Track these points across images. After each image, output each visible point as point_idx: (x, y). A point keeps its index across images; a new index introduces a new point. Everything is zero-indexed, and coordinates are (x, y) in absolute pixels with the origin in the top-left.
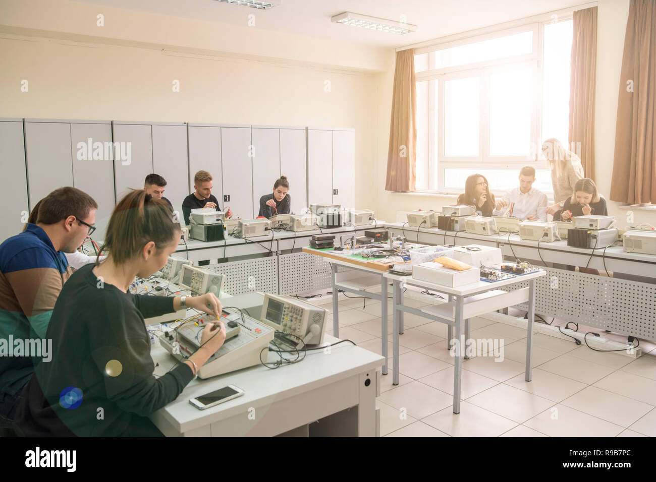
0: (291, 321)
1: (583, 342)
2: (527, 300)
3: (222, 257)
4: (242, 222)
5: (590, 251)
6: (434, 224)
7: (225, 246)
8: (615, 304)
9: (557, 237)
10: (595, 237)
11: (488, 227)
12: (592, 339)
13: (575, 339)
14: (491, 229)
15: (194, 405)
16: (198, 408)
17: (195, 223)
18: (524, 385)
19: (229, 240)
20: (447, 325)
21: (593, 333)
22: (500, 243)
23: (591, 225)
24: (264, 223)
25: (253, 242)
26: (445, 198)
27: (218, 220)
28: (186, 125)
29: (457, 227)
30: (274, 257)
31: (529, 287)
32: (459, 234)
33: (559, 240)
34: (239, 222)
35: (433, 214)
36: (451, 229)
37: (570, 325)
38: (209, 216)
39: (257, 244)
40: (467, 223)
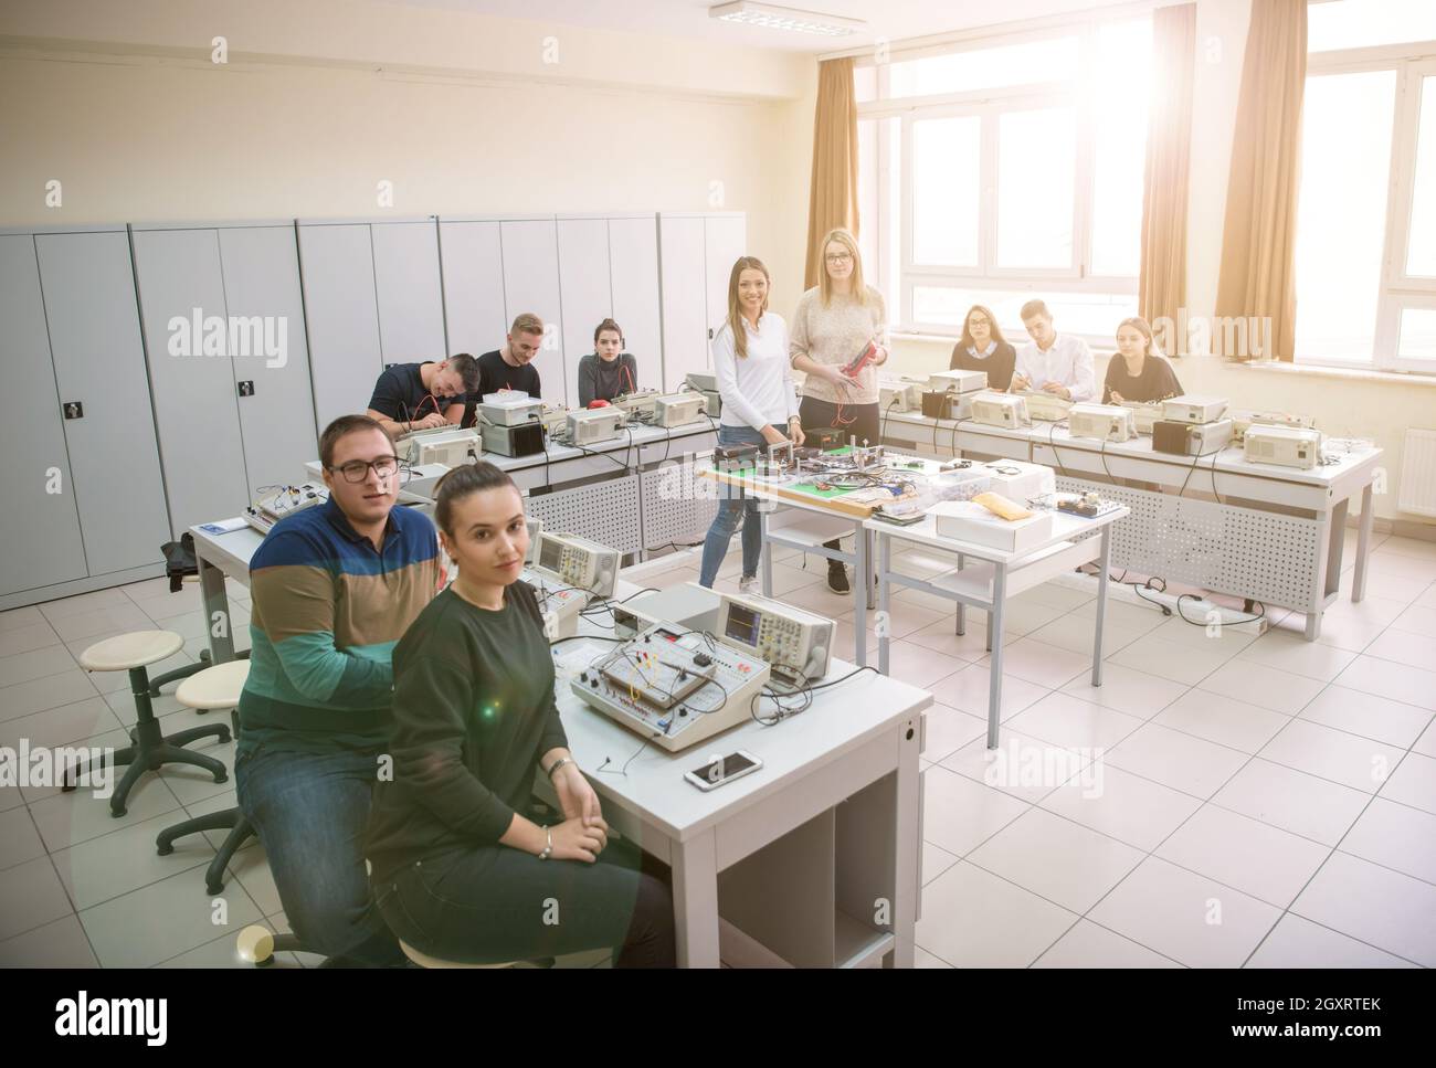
0: (779, 642)
1: (1175, 611)
2: (1098, 556)
3: (544, 484)
4: (574, 417)
5: (1189, 460)
6: (913, 404)
7: (548, 464)
8: (1230, 535)
9: (1132, 432)
10: (1198, 436)
11: (1014, 414)
12: (1188, 604)
13: (1162, 606)
14: (1019, 418)
15: (692, 783)
16: (700, 788)
17: (488, 422)
18: (1090, 692)
19: (554, 450)
20: (986, 613)
21: (1192, 596)
22: (1034, 442)
23: (1192, 416)
24: (612, 417)
25: (595, 454)
26: (915, 342)
27: (531, 416)
28: (434, 220)
29: (957, 412)
30: (633, 477)
31: (1101, 535)
32: (962, 425)
33: (1135, 438)
34: (568, 417)
35: (911, 388)
36: (946, 416)
37: (1153, 583)
38: (517, 409)
39: (603, 457)
40: (976, 405)
